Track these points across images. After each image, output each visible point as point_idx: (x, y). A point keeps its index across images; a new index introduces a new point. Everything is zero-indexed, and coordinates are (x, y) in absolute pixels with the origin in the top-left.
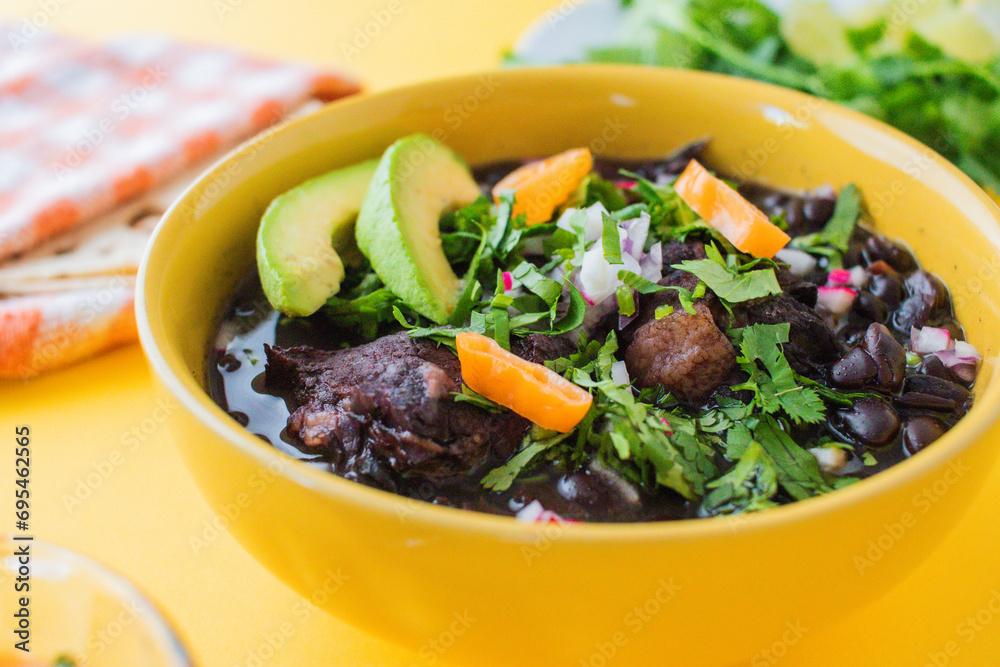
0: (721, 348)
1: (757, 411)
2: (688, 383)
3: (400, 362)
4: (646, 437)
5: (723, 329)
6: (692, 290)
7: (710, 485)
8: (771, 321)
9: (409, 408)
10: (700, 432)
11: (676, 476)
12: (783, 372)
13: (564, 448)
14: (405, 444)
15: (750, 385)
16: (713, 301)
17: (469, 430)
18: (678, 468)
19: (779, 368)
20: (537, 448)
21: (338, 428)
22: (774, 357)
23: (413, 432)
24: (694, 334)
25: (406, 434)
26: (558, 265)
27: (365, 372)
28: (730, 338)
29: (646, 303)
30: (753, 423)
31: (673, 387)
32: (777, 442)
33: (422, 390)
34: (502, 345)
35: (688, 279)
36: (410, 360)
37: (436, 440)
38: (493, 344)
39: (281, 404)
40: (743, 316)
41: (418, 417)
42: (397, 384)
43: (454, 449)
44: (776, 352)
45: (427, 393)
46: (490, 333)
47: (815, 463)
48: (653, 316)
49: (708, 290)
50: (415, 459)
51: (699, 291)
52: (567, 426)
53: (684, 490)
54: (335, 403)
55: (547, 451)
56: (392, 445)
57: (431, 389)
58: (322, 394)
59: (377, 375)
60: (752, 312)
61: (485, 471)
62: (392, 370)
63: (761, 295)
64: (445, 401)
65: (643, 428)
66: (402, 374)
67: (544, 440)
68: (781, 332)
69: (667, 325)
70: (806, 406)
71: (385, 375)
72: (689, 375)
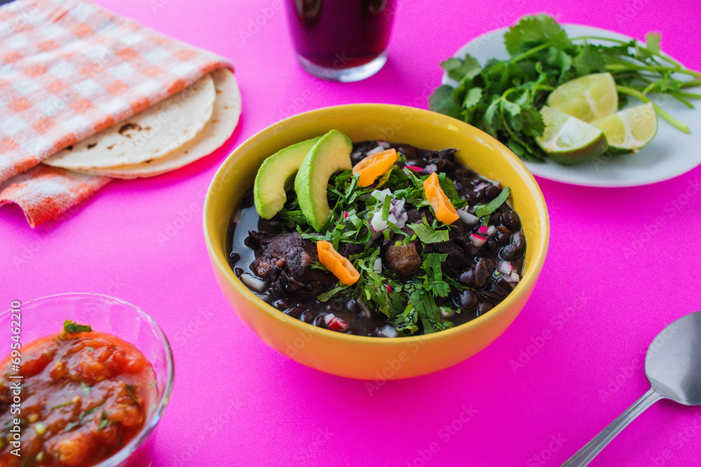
0: (416, 262)
1: (423, 289)
2: (403, 271)
3: (295, 249)
4: (379, 294)
5: (420, 253)
6: (411, 237)
7: (397, 316)
8: (441, 253)
9: (294, 270)
10: (403, 291)
11: (386, 309)
12: (438, 275)
13: (350, 290)
14: (291, 281)
15: (425, 277)
16: (418, 242)
17: (316, 279)
18: (388, 306)
19: (438, 272)
20: (339, 289)
21: (270, 270)
22: (437, 267)
23: (294, 278)
24: (407, 255)
25: (292, 278)
26: (367, 212)
27: (282, 250)
28: (422, 257)
29: (395, 237)
30: (422, 293)
31: (398, 271)
32: (428, 302)
33: (300, 263)
34: (334, 248)
35: (411, 232)
36: (299, 248)
37: (302, 282)
38: (331, 246)
39: (253, 253)
40: (431, 249)
41: (296, 274)
42: (292, 259)
43: (309, 286)
44: (439, 266)
45: (302, 265)
46: (331, 241)
47: (440, 312)
48: (394, 244)
49: (418, 238)
50: (294, 288)
51: (414, 237)
52: (350, 284)
53: (388, 316)
54: (271, 259)
55: (343, 290)
56: (287, 281)
57: (303, 262)
58: (267, 254)
59: (286, 253)
60: (434, 248)
61: (319, 294)
62: (292, 252)
63: (439, 241)
64: (308, 268)
65: (379, 290)
66: (295, 254)
67: (342, 286)
68: (443, 257)
69: (399, 249)
70: (443, 289)
71: (289, 254)
72: (404, 269)
